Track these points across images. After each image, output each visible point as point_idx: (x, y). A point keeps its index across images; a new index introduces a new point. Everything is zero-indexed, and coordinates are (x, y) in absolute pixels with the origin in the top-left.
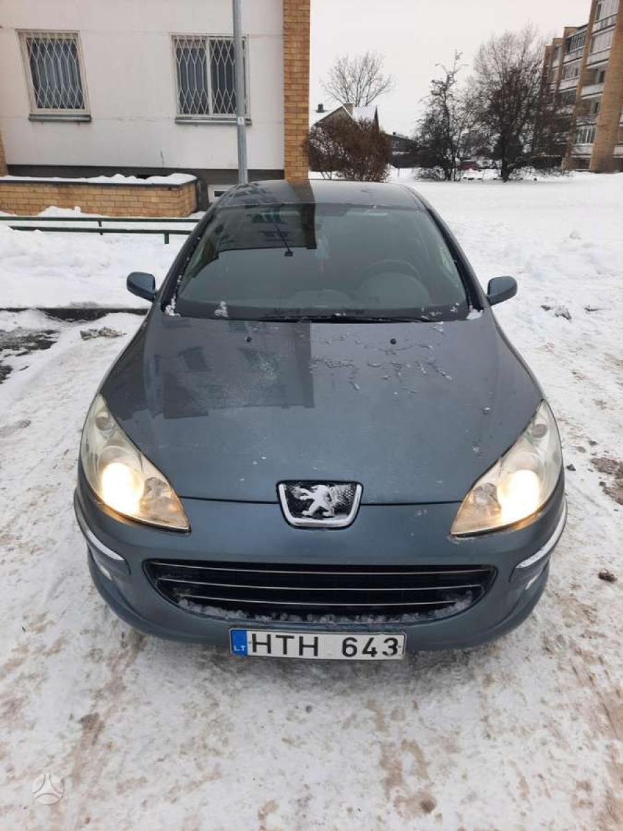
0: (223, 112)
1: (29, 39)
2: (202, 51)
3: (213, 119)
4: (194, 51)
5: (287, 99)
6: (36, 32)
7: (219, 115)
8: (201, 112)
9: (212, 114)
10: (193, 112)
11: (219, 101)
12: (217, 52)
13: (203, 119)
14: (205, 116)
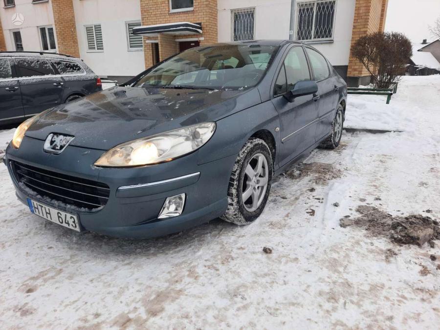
0: (319, 37)
1: (235, 13)
2: (312, 9)
3: (313, 41)
4: (308, 9)
5: (355, 27)
6: (238, 10)
7: (317, 39)
8: (307, 39)
9: (312, 39)
10: (303, 39)
11: (317, 33)
12: (319, 8)
13: (308, 42)
14: (309, 40)
